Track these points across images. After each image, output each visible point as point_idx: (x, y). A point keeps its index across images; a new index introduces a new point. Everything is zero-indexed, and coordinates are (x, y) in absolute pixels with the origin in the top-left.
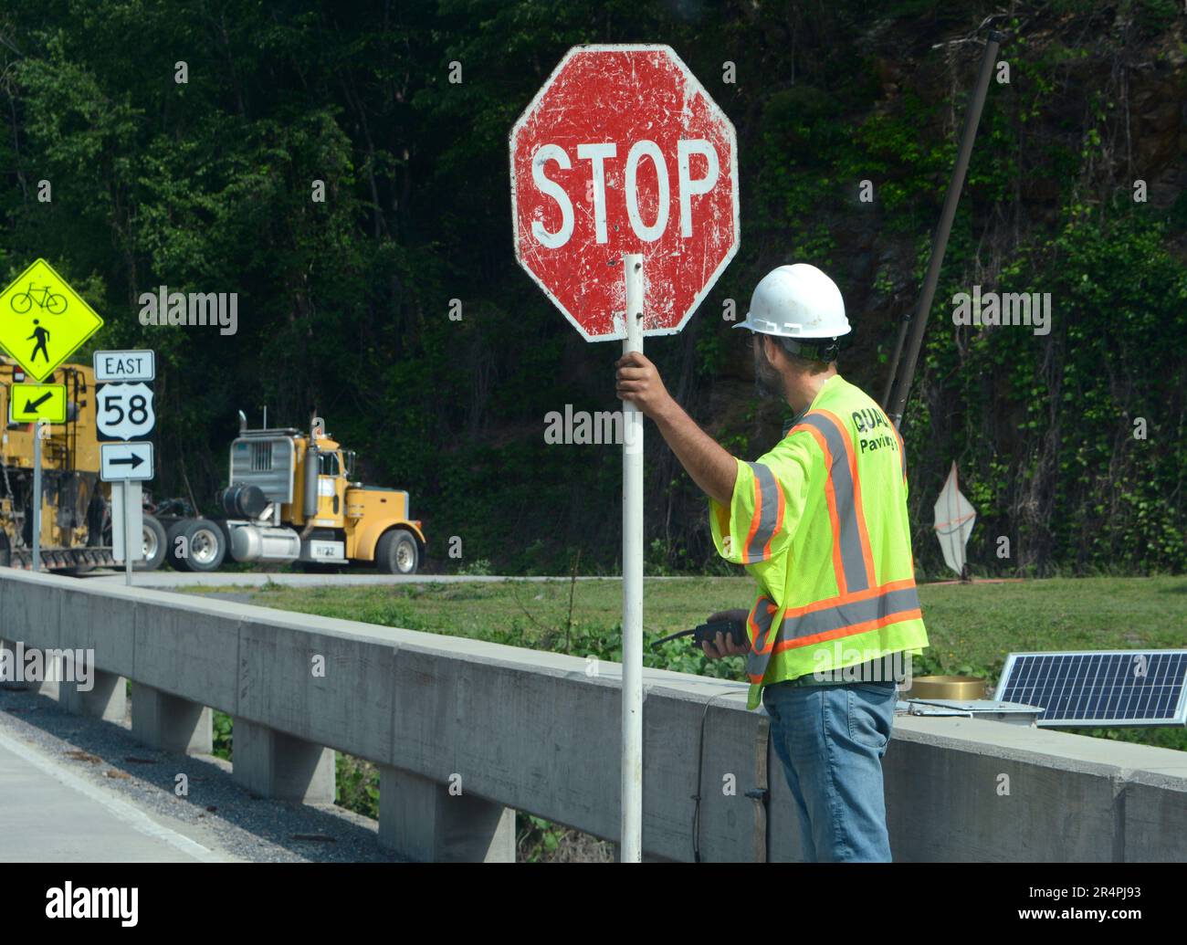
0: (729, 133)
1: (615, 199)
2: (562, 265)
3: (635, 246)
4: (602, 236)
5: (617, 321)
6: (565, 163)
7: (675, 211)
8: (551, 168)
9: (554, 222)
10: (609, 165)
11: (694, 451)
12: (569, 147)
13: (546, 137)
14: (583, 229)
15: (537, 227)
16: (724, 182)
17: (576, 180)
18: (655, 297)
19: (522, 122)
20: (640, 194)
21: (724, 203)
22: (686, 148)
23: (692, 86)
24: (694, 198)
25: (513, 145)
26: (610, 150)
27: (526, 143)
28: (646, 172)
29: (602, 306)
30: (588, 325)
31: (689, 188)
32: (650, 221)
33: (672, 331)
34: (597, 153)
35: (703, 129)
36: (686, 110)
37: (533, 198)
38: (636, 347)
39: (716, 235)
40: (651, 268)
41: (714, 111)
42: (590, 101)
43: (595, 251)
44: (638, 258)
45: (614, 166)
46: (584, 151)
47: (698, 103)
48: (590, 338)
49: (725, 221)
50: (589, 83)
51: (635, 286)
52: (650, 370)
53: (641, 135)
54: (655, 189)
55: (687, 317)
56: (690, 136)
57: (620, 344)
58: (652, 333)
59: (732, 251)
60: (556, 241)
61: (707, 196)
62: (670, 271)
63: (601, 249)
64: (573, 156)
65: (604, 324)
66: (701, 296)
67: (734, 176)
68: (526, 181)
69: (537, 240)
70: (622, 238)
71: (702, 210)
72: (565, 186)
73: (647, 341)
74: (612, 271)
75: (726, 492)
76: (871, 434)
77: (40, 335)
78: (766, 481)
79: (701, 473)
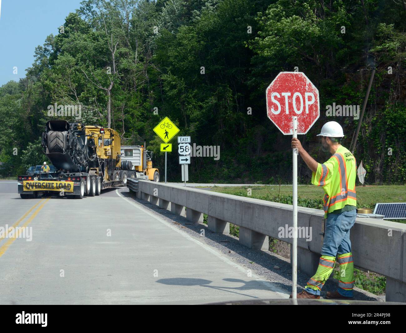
0: (317, 92)
1: (290, 105)
2: (278, 118)
3: (295, 115)
4: (287, 112)
5: (291, 131)
6: (279, 96)
7: (304, 108)
8: (276, 97)
9: (276, 108)
10: (289, 97)
12: (280, 93)
13: (274, 91)
14: (283, 111)
15: (272, 110)
16: (316, 102)
17: (282, 100)
18: (300, 126)
19: (269, 87)
20: (296, 104)
21: (316, 107)
22: (307, 95)
23: (308, 81)
24: (309, 105)
25: (267, 92)
26: (289, 94)
27: (270, 92)
28: (298, 99)
29: (287, 127)
30: (284, 131)
31: (308, 103)
32: (299, 110)
33: (304, 134)
34: (286, 95)
35: (311, 90)
36: (307, 86)
37: (271, 104)
38: (295, 137)
39: (314, 113)
40: (299, 120)
41: (313, 87)
42: (285, 83)
43: (286, 116)
44: (296, 117)
45: (290, 98)
46: (283, 94)
47: (310, 85)
48: (284, 134)
49: (316, 111)
50: (285, 80)
51: (295, 123)
52: (298, 141)
53: (296, 91)
54: (300, 103)
55: (308, 131)
56: (308, 92)
57: (291, 136)
58: (299, 134)
59: (318, 117)
60: (277, 113)
61: (312, 105)
62: (304, 121)
63: (287, 115)
64: (281, 95)
65: (288, 131)
66: (310, 127)
67: (318, 101)
68: (270, 100)
69: (272, 112)
70: (292, 113)
71: (311, 108)
72: (279, 101)
73: (298, 135)
74: (290, 120)
75: (315, 170)
76: (349, 158)
77: (167, 133)
78: (325, 168)
79: (310, 165)
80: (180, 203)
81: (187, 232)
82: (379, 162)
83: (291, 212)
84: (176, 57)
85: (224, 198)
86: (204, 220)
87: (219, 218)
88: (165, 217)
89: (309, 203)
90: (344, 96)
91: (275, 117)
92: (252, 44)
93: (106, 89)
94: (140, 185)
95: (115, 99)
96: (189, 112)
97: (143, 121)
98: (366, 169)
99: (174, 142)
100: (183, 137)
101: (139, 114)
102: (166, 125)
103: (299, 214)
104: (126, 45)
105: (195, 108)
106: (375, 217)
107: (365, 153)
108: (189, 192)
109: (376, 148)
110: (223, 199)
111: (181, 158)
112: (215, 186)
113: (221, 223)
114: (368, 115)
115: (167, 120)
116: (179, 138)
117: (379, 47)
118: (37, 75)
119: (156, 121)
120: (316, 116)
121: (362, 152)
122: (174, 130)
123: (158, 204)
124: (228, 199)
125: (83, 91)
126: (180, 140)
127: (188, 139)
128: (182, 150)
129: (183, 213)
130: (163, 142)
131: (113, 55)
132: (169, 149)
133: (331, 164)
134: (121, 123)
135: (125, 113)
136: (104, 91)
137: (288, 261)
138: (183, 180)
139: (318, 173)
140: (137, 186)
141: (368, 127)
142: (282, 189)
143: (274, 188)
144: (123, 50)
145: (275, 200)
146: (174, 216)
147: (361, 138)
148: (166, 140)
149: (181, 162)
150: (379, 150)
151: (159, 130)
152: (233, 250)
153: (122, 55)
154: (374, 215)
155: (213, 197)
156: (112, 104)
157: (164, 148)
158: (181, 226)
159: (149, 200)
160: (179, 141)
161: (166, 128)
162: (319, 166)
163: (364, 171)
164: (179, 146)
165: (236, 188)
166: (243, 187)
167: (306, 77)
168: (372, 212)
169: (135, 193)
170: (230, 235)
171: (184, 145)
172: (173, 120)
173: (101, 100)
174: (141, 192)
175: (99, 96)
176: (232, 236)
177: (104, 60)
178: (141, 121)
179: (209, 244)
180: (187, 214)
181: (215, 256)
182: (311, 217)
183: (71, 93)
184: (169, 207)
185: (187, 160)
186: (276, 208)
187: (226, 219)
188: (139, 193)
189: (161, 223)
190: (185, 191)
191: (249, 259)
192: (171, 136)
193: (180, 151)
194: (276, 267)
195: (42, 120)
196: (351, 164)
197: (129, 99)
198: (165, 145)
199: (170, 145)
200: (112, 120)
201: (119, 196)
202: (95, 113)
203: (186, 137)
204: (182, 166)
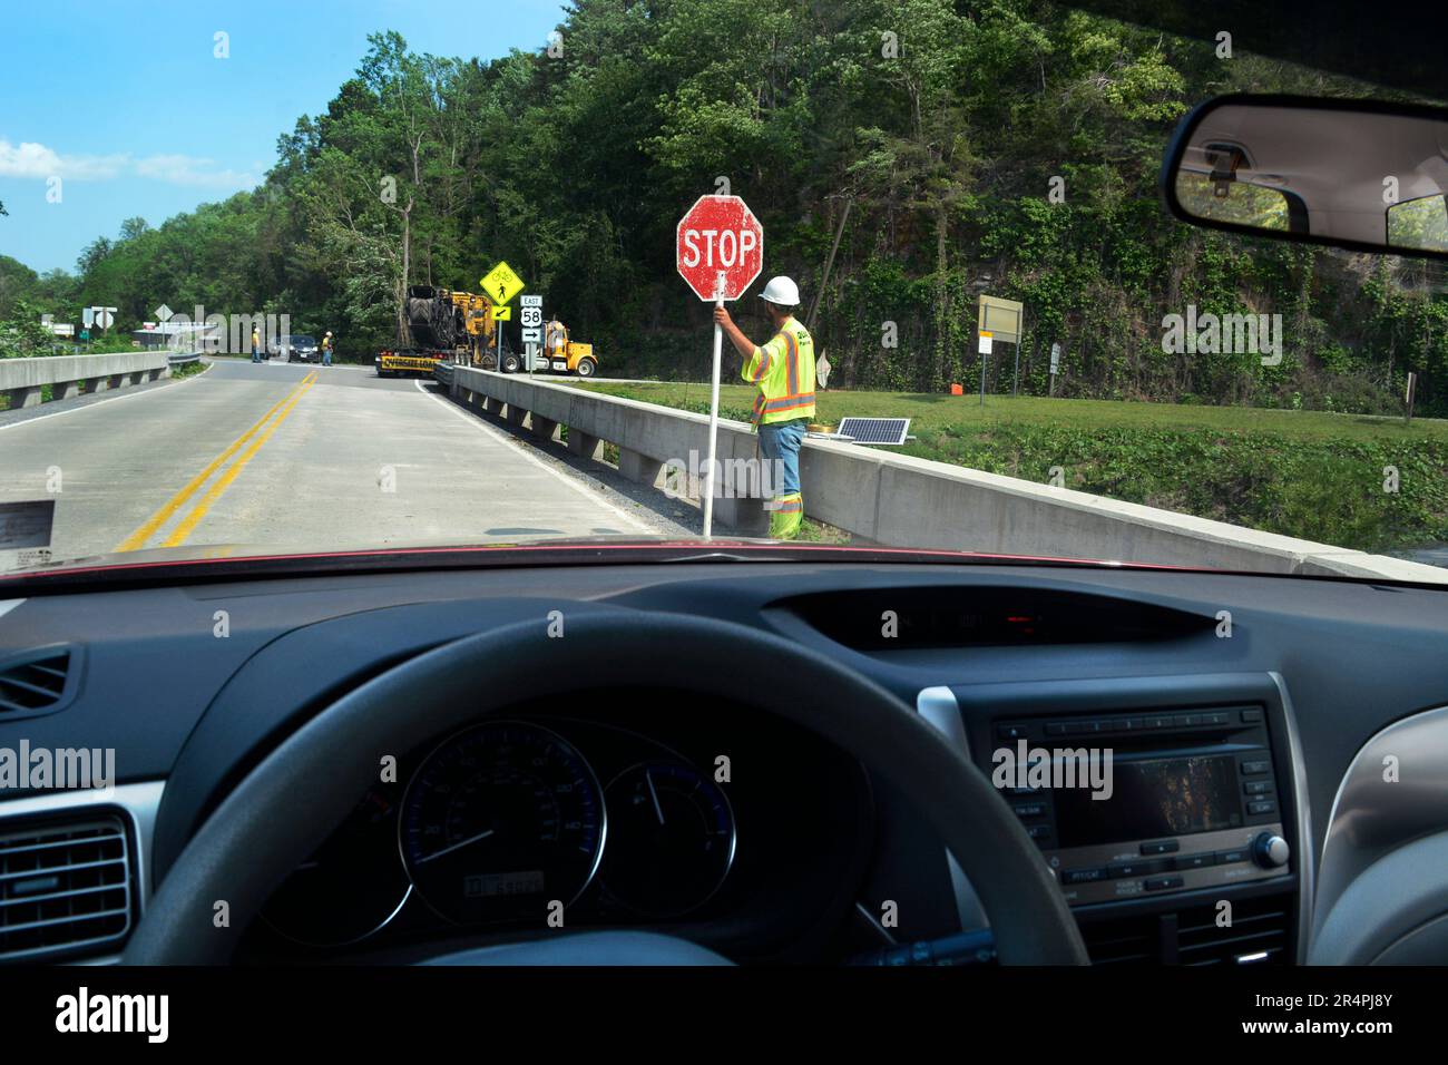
0: (760, 229)
1: (716, 251)
2: (692, 273)
3: (723, 268)
4: (710, 263)
5: (714, 294)
6: (697, 236)
7: (738, 256)
8: (692, 239)
9: (692, 257)
10: (714, 238)
11: (740, 342)
12: (699, 231)
13: (691, 227)
14: (703, 261)
15: (686, 259)
16: (757, 247)
17: (702, 244)
18: (729, 286)
19: (682, 221)
20: (725, 250)
21: (757, 255)
22: (744, 234)
23: (747, 211)
24: (745, 252)
25: (678, 229)
26: (715, 233)
27: (683, 229)
28: (728, 241)
29: (709, 288)
30: (703, 295)
31: (744, 248)
32: (728, 259)
33: (735, 299)
34: (710, 234)
35: (750, 227)
36: (745, 220)
37: (685, 249)
38: (721, 304)
39: (753, 265)
40: (728, 276)
41: (755, 221)
43: (707, 270)
44: (723, 272)
45: (716, 239)
46: (705, 233)
47: (749, 217)
48: (703, 300)
49: (757, 261)
50: (708, 209)
51: (722, 282)
52: (725, 312)
53: (727, 228)
54: (731, 247)
55: (741, 294)
56: (745, 229)
57: (715, 303)
58: (727, 299)
59: (759, 272)
60: (692, 264)
61: (751, 252)
62: (736, 277)
63: (709, 268)
64: (701, 234)
65: (709, 295)
66: (746, 288)
67: (761, 244)
68: (683, 242)
69: (685, 263)
70: (718, 264)
71: (748, 256)
72: (697, 245)
73: (725, 302)
74: (714, 276)
75: (750, 356)
76: (803, 340)
77: (502, 288)
78: (765, 354)
79: (742, 349)
80: (522, 406)
81: (534, 453)
82: (852, 353)
83: (707, 427)
84: (520, 163)
85: (596, 400)
86: (562, 436)
87: (587, 432)
88: (497, 428)
89: (734, 414)
90: (801, 240)
91: (689, 271)
92: (651, 145)
93: (402, 211)
94: (456, 374)
95: (418, 228)
96: (539, 255)
97: (463, 268)
98: (831, 364)
99: (515, 304)
100: (529, 297)
101: (457, 254)
102: (502, 275)
103: (721, 430)
104: (437, 136)
105: (550, 249)
106: (840, 440)
107: (830, 336)
108: (538, 387)
109: (848, 328)
110: (594, 402)
111: (525, 331)
112: (581, 382)
113: (589, 441)
114: (839, 272)
115: (503, 267)
116: (523, 298)
117: (861, 163)
118: (284, 182)
119: (485, 269)
120: (757, 269)
121: (826, 334)
122: (515, 284)
123: (485, 406)
124: (603, 403)
125: (363, 212)
126: (524, 300)
127: (538, 300)
128: (527, 318)
129: (527, 422)
130: (496, 304)
131: (415, 152)
132: (506, 316)
133: (776, 347)
134: (424, 269)
135: (432, 252)
136: (398, 213)
137: (698, 505)
138: (527, 369)
139: (755, 361)
140: (452, 376)
141: (838, 293)
142: (693, 389)
143: (679, 388)
144: (434, 144)
145: (678, 406)
146: (512, 427)
147: (825, 311)
148: (502, 301)
149: (525, 339)
150: (853, 333)
151: (490, 283)
152: (609, 485)
153: (430, 153)
154: (838, 435)
155: (578, 397)
156: (411, 237)
157: (498, 315)
158: (523, 443)
159: (470, 400)
160: (523, 304)
161: (501, 281)
162: (757, 351)
163: (828, 365)
164: (523, 311)
165: (615, 385)
166: (626, 385)
167: (744, 204)
168: (836, 432)
169: (447, 386)
170: (604, 462)
171: (532, 310)
172: (513, 266)
173: (392, 227)
174: (458, 386)
175: (389, 221)
176: (608, 463)
177: (399, 160)
178: (458, 267)
179: (568, 473)
180: (533, 425)
181: (580, 493)
182: (737, 435)
183: (343, 216)
184: (504, 413)
185: (535, 335)
186: (681, 419)
187: (597, 435)
188: (455, 386)
189: (490, 437)
190: (532, 386)
191: (634, 499)
192: (510, 294)
193: (523, 319)
194: (677, 513)
195: (292, 259)
196: (806, 350)
197: (440, 229)
198: (499, 309)
199: (508, 309)
200: (410, 262)
201: (419, 391)
202: (382, 252)
203: (534, 297)
204: (527, 346)
